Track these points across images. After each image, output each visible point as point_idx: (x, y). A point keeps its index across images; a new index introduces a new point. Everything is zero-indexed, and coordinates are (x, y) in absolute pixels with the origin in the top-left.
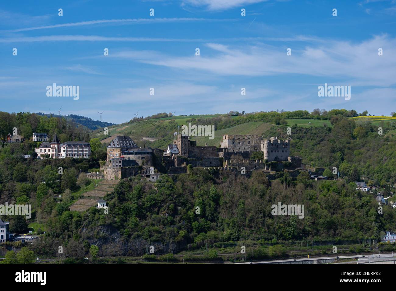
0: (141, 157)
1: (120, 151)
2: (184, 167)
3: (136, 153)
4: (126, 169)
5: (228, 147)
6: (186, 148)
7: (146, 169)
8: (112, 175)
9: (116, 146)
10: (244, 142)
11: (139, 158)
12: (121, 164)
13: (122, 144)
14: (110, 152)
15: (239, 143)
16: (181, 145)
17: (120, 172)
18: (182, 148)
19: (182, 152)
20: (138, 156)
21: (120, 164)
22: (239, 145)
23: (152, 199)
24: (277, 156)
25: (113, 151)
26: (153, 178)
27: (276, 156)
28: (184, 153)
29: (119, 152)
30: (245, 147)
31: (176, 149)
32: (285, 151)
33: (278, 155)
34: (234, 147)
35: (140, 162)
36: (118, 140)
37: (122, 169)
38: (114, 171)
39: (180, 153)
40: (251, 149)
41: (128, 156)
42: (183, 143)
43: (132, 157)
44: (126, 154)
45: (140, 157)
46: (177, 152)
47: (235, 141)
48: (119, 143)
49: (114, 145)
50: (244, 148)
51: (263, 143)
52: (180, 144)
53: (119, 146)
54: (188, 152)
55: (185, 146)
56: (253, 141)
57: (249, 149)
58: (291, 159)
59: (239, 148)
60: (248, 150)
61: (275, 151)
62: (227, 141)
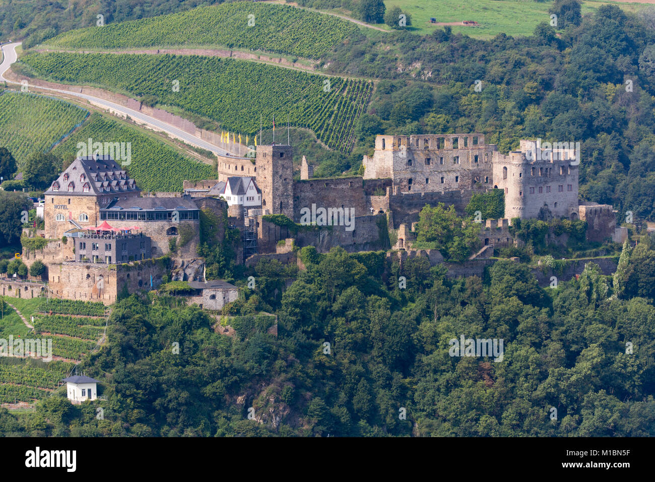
0: (167, 228)
1: (94, 206)
2: (289, 253)
3: (151, 216)
4: (128, 268)
5: (392, 177)
6: (286, 190)
7: (183, 265)
8: (79, 286)
9: (79, 188)
10: (442, 158)
11: (159, 232)
12: (112, 253)
13: (98, 184)
14: (56, 207)
15: (428, 161)
16: (273, 180)
17: (113, 280)
18: (275, 189)
19: (274, 203)
20: (155, 225)
21: (108, 253)
22: (427, 169)
23: (227, 370)
24: (546, 205)
25: (67, 204)
26: (213, 297)
27: (541, 205)
28: (281, 208)
29: (89, 208)
30: (445, 175)
31: (252, 192)
32: (565, 187)
33: (548, 202)
34: (413, 176)
35: (163, 245)
36: (83, 171)
37: (120, 268)
38: (88, 276)
39: (269, 206)
40: (462, 180)
41: (124, 222)
42: (277, 173)
43: (135, 226)
44: (114, 216)
45: (163, 228)
46: (257, 202)
47: (416, 157)
48: (87, 180)
49: (72, 184)
50: (442, 178)
51: (505, 163)
52: (270, 179)
53: (92, 191)
54: (291, 202)
55: (283, 185)
56: (468, 155)
57: (457, 181)
58: (586, 214)
59: (427, 180)
60: (455, 186)
61: (541, 191)
62: (392, 155)
